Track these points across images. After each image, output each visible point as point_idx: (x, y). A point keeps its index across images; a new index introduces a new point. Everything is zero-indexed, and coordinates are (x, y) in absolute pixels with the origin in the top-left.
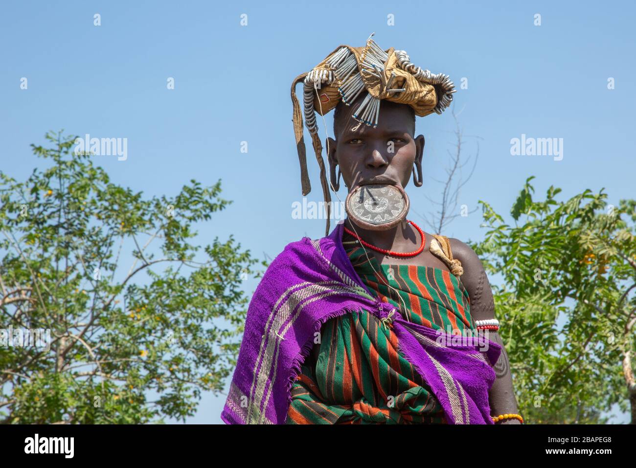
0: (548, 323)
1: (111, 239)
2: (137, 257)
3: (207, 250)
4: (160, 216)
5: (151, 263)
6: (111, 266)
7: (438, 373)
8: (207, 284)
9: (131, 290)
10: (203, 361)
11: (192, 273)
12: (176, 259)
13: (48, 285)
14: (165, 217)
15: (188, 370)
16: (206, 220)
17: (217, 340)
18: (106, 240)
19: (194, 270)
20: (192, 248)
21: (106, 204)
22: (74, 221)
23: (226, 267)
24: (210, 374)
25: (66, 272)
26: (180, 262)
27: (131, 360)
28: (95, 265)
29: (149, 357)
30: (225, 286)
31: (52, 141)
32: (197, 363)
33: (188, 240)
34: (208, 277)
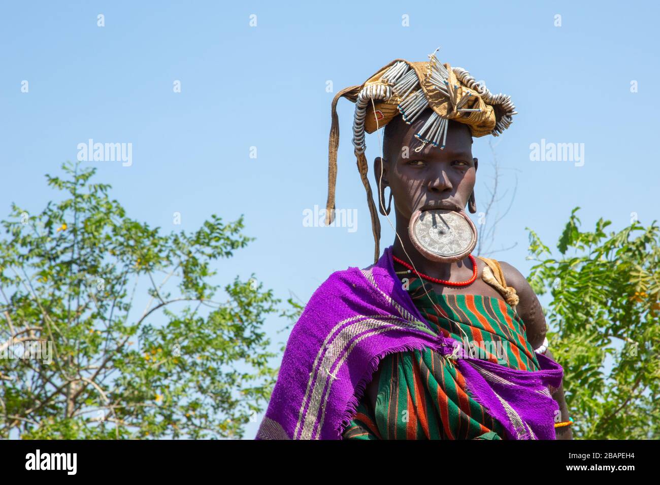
0: (595, 365)
1: (125, 277)
2: (153, 295)
3: (227, 289)
4: (178, 252)
5: (168, 302)
6: (125, 306)
7: (506, 414)
8: (227, 325)
9: (146, 330)
10: (222, 407)
11: (211, 313)
12: (194, 298)
13: (58, 325)
14: (183, 253)
15: (206, 416)
16: (228, 257)
17: (236, 384)
18: (120, 278)
19: (212, 310)
20: (210, 288)
21: (121, 239)
22: (88, 258)
23: (247, 307)
24: (229, 420)
25: (78, 312)
26: (198, 302)
27: (145, 405)
28: (108, 305)
29: (164, 402)
30: (246, 327)
31: (68, 172)
32: (215, 408)
33: (206, 279)
34: (228, 317)
